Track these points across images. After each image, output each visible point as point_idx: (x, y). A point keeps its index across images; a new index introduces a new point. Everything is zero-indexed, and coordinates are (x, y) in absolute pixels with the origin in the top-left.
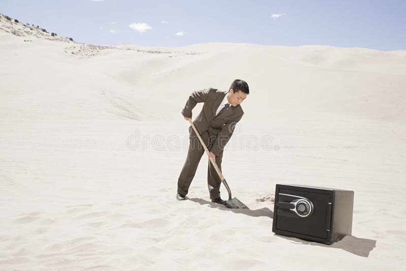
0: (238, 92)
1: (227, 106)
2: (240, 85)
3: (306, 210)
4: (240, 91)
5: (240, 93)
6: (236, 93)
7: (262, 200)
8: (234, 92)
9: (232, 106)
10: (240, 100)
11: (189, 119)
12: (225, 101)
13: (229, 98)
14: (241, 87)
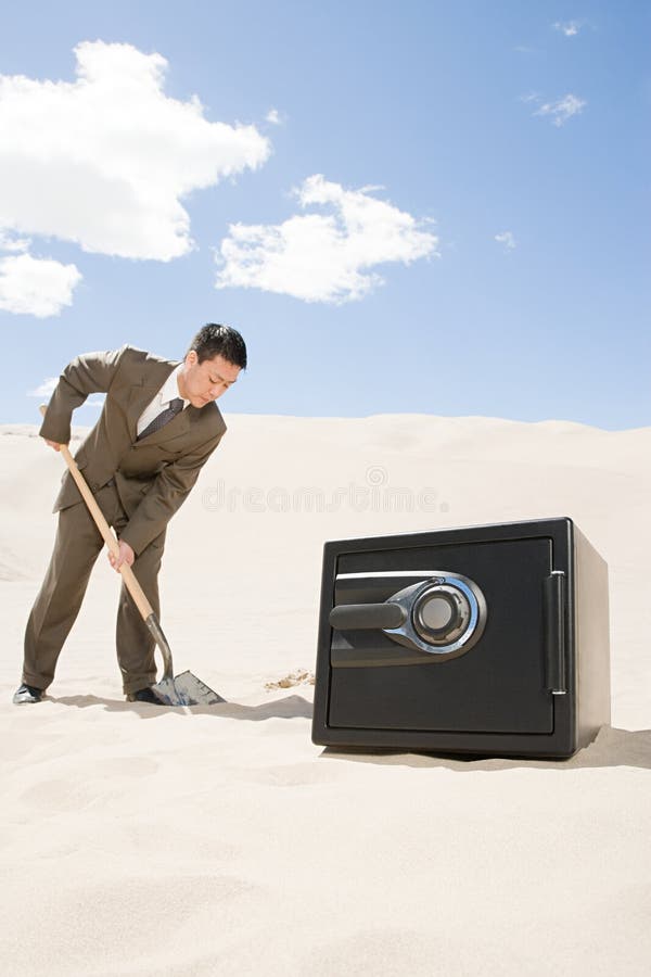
0: (211, 359)
1: (176, 405)
2: (220, 340)
3: (456, 621)
4: (219, 359)
5: (219, 364)
6: (206, 364)
7: (284, 684)
8: (200, 362)
9: (190, 405)
10: (218, 387)
11: (62, 446)
12: (170, 391)
13: (183, 383)
14: (223, 346)
